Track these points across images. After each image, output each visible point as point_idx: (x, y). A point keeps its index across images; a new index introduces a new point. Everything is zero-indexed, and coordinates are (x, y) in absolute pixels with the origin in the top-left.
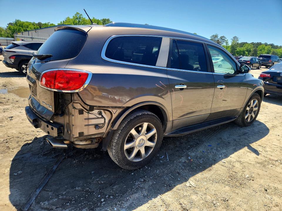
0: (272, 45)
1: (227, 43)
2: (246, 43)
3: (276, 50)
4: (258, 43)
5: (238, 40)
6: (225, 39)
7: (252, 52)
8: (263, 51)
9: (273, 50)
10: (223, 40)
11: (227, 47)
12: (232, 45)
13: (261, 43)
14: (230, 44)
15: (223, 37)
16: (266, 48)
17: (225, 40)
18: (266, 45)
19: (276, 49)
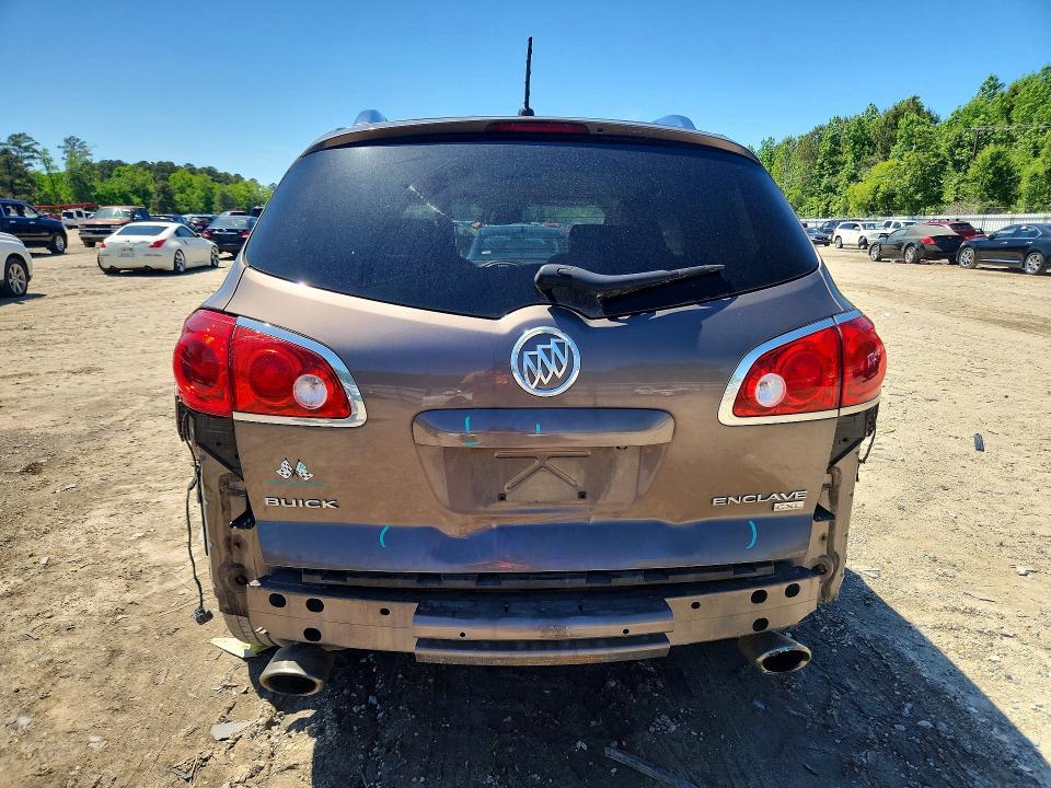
0: (210, 172)
1: (47, 162)
2: (119, 163)
3: (229, 187)
4: (160, 164)
5: (87, 153)
6: (35, 147)
7: (156, 199)
8: (188, 192)
9: (218, 189)
10: (26, 149)
11: (55, 180)
12: (71, 172)
13: (172, 164)
14: (61, 166)
15: (20, 135)
16: (197, 180)
17: (35, 151)
18: (192, 170)
19: (227, 184)
